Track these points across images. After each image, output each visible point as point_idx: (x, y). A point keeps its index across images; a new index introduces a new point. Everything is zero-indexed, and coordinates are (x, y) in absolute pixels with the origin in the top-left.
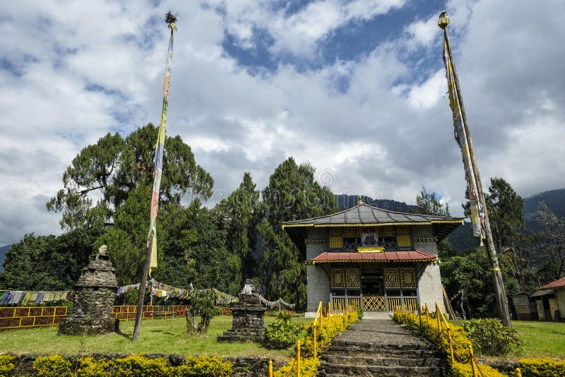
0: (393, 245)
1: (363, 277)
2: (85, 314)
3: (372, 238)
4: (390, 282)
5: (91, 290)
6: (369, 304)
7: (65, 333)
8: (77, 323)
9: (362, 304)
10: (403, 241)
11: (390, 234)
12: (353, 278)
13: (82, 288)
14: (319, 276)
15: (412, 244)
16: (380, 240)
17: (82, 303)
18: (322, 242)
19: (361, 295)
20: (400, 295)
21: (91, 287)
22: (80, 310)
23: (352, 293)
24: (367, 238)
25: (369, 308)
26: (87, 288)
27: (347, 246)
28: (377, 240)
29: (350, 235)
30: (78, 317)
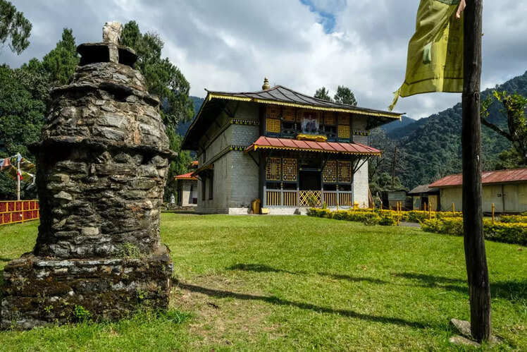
0: (333, 136)
1: (301, 169)
2: (115, 242)
3: (313, 124)
4: (328, 176)
5: (133, 161)
6: (305, 198)
7: (43, 317)
8: (99, 275)
9: (298, 198)
10: (343, 131)
11: (330, 122)
12: (290, 169)
13: (101, 150)
14: (247, 165)
15: (351, 136)
16: (321, 127)
17: (101, 207)
18: (252, 124)
19: (298, 189)
20: (335, 190)
21: (133, 151)
22: (92, 231)
23: (289, 186)
24: (308, 124)
25: (305, 203)
26: (118, 150)
27: (286, 132)
28: (318, 127)
29: (289, 119)
30: (87, 256)
